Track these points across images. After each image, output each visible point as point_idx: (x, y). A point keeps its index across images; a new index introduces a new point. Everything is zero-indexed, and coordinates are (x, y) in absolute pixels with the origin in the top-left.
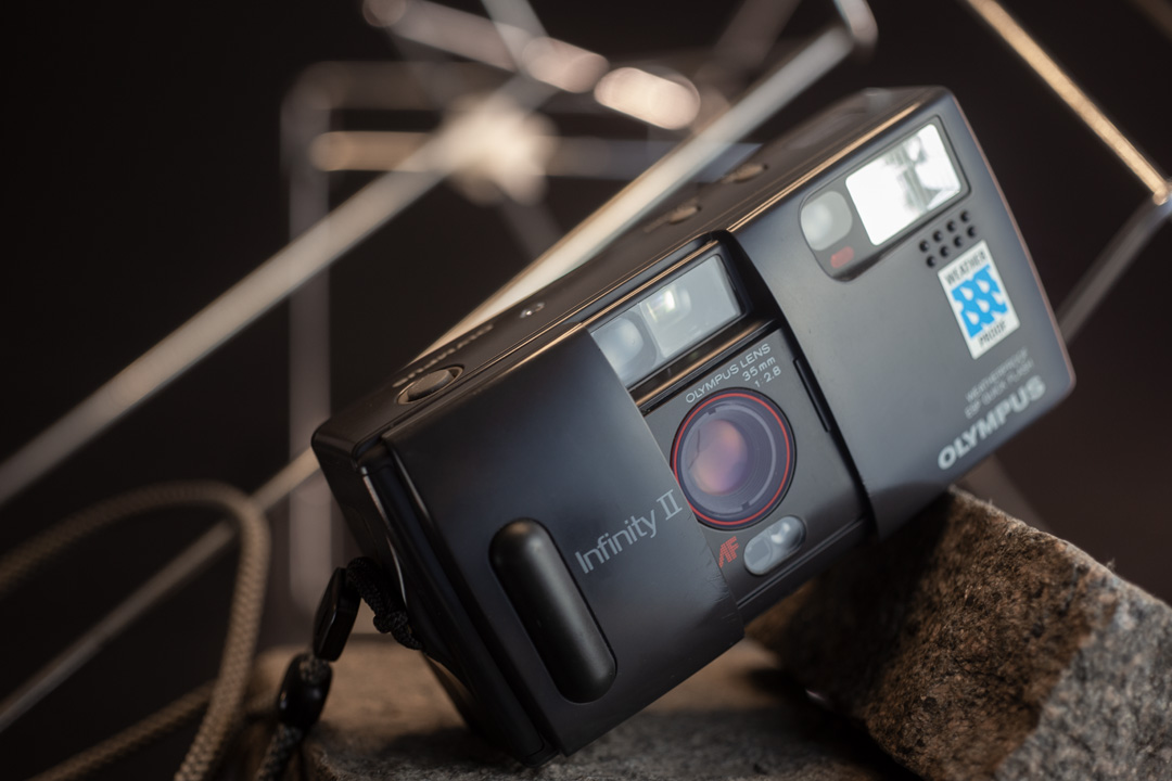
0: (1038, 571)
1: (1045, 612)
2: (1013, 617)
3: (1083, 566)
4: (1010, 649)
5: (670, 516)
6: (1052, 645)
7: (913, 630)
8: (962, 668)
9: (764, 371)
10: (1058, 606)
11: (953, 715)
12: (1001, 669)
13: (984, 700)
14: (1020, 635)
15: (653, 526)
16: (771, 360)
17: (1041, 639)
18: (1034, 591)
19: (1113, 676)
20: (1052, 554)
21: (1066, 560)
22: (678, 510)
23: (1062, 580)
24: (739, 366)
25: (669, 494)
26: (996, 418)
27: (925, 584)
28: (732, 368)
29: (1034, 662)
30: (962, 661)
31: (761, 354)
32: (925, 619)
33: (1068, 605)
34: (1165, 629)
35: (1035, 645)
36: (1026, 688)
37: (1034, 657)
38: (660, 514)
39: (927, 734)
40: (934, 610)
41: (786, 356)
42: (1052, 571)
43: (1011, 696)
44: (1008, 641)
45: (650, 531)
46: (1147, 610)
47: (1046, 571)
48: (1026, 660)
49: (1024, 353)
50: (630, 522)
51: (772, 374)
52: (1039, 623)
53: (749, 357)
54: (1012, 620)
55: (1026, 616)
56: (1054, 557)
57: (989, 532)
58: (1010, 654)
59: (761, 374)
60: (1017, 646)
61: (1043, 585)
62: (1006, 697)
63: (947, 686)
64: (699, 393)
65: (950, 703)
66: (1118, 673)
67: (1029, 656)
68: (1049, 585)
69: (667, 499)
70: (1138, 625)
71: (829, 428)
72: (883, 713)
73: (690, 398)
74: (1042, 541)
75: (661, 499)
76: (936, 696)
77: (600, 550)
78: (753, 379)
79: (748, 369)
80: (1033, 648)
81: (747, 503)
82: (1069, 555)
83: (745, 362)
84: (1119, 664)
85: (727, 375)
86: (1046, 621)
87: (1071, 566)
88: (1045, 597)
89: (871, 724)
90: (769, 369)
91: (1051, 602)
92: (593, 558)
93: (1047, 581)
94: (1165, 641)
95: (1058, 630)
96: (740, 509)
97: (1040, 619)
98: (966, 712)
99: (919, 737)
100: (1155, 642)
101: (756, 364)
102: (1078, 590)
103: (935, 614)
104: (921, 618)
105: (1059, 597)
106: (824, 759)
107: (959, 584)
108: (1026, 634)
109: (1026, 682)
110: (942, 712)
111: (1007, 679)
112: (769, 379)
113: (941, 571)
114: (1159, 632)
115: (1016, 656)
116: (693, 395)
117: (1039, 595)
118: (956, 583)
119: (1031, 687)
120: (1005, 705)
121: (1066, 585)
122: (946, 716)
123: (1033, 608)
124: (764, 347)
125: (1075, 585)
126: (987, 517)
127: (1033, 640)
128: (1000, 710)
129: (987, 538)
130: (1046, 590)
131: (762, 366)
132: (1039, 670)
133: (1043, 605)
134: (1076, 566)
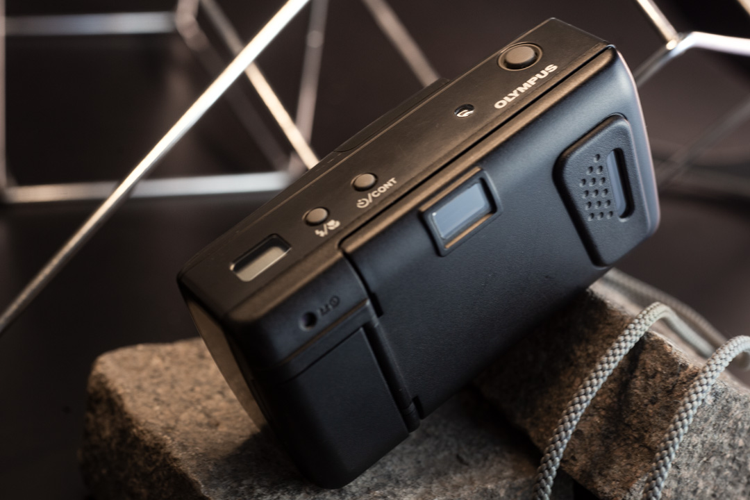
0: (652, 361)
1: (659, 389)
2: (636, 388)
3: (684, 364)
4: (634, 408)
6: (664, 411)
8: (599, 412)
10: (668, 387)
11: (595, 443)
12: (627, 419)
13: (615, 435)
14: (642, 402)
17: (655, 406)
18: (650, 374)
20: (662, 352)
21: (673, 359)
23: (670, 371)
29: (652, 420)
30: (599, 409)
33: (674, 387)
35: (652, 409)
36: (647, 436)
37: (652, 417)
39: (578, 453)
42: (663, 364)
43: (635, 438)
44: (633, 403)
46: (720, 391)
47: (658, 363)
48: (646, 417)
52: (654, 396)
54: (636, 391)
55: (645, 389)
56: (664, 355)
57: (610, 321)
58: (634, 411)
60: (639, 408)
61: (656, 372)
62: (631, 437)
63: (589, 423)
65: (592, 435)
67: (648, 415)
68: (661, 373)
70: (715, 401)
72: (542, 430)
74: (652, 339)
76: (583, 429)
80: (651, 411)
82: (675, 357)
86: (659, 395)
87: (677, 363)
88: (658, 379)
89: (532, 434)
91: (662, 384)
93: (660, 369)
95: (667, 402)
97: (655, 393)
98: (603, 442)
99: (572, 454)
102: (680, 378)
103: (573, 368)
105: (668, 381)
106: (498, 448)
107: (590, 351)
108: (646, 401)
109: (646, 431)
110: (587, 440)
111: (632, 426)
115: (638, 414)
117: (653, 377)
118: (587, 350)
119: (650, 436)
120: (630, 442)
121: (673, 374)
122: (590, 444)
123: (650, 385)
125: (679, 375)
126: (609, 310)
127: (650, 406)
128: (627, 444)
129: (609, 324)
130: (658, 375)
132: (656, 426)
133: (657, 384)
134: (680, 363)
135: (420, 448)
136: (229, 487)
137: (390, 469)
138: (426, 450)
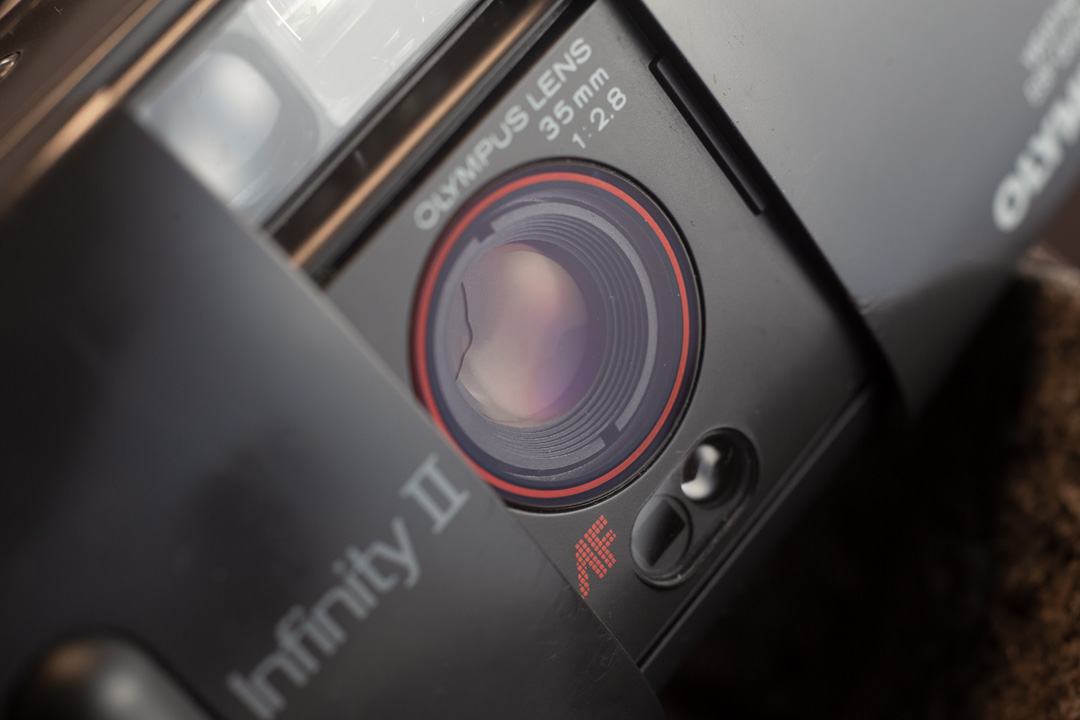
5: (441, 519)
7: (1024, 605)
9: (589, 107)
15: (406, 557)
16: (598, 76)
22: (458, 500)
24: (527, 107)
25: (429, 468)
27: (1024, 494)
28: (511, 116)
31: (572, 67)
32: (1049, 578)
38: (419, 522)
40: (1069, 557)
41: (629, 59)
45: (401, 571)
50: (349, 565)
51: (608, 108)
53: (545, 78)
59: (582, 115)
64: (445, 197)
69: (428, 485)
71: (761, 207)
73: (427, 215)
75: (413, 488)
77: (291, 657)
78: (566, 131)
79: (548, 110)
81: (612, 426)
83: (539, 95)
85: (502, 136)
90: (599, 99)
92: (278, 679)
96: (600, 445)
101: (566, 94)
104: (1036, 575)
112: (603, 124)
113: (1057, 463)
116: (431, 208)
124: (576, 48)
131: (581, 95)
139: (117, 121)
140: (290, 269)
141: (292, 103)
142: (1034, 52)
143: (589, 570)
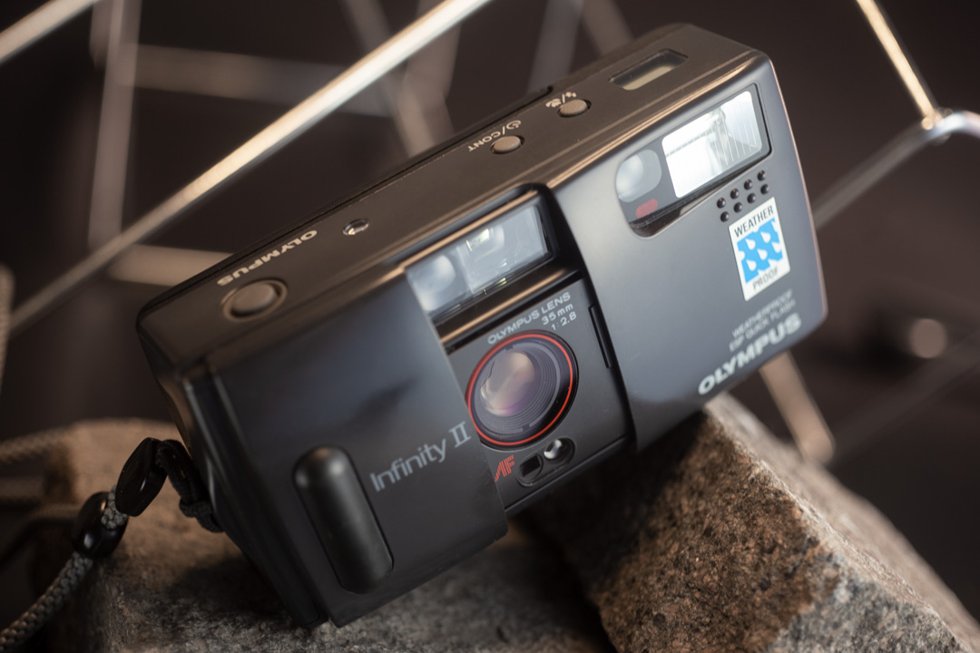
0: (773, 529)
1: (774, 570)
2: (744, 565)
3: (815, 538)
4: (737, 593)
5: (459, 443)
6: (776, 601)
7: (652, 535)
8: (692, 593)
9: (561, 316)
10: (787, 568)
11: (678, 635)
12: (727, 607)
13: (708, 629)
14: (749, 585)
15: (442, 453)
16: (569, 307)
17: (766, 593)
18: (767, 547)
19: (822, 638)
20: (788, 518)
21: (800, 529)
22: (467, 438)
23: (794, 546)
24: (540, 312)
25: (461, 426)
26: (755, 349)
27: (669, 493)
28: (534, 314)
29: (757, 612)
30: (693, 588)
31: (561, 302)
32: (665, 529)
33: (795, 569)
34: (873, 603)
35: (760, 597)
36: (747, 634)
37: (758, 608)
38: (451, 441)
39: (653, 646)
40: (674, 525)
41: (584, 303)
42: (786, 534)
43: (732, 635)
44: (737, 585)
45: (439, 456)
46: (862, 587)
47: (781, 532)
48: (750, 607)
49: (789, 294)
50: (423, 449)
51: (568, 318)
52: (767, 579)
53: (550, 304)
54: (744, 568)
55: (756, 568)
56: (789, 521)
57: (734, 469)
58: (737, 597)
59: (558, 318)
60: (744, 593)
61: (775, 544)
62: (727, 634)
63: (677, 607)
64: (501, 335)
65: (677, 625)
66: (827, 636)
67: (753, 605)
68: (781, 547)
69: (459, 431)
70: (852, 599)
71: (610, 365)
72: (616, 610)
73: (493, 339)
74: (781, 499)
75: (453, 431)
76: (666, 614)
77: (393, 473)
78: (551, 323)
79: (547, 314)
80: (758, 599)
81: (528, 425)
82: (804, 525)
83: (546, 308)
84: (830, 629)
85: (528, 319)
86: (774, 578)
87: (803, 536)
88: (776, 555)
89: (604, 614)
90: (566, 315)
91: (779, 562)
92: (386, 479)
93: (780, 541)
94: (871, 612)
95: (782, 589)
96: (522, 430)
97: (768, 575)
98: (690, 636)
99: (645, 647)
100: (863, 612)
101: (555, 311)
102: (806, 558)
103: (675, 529)
104: (661, 526)
105: (788, 560)
106: (558, 630)
107: (701, 508)
108: (754, 585)
109: (747, 628)
110: (669, 630)
111: (731, 619)
112: (565, 323)
113: (685, 488)
114: (868, 604)
115: (742, 600)
116: (494, 337)
117: (771, 551)
118: (697, 506)
119: (751, 635)
120: (725, 641)
121: (796, 551)
122: (672, 635)
123: (764, 562)
124: (565, 296)
125: (805, 553)
126: (736, 453)
127: (759, 592)
128: (720, 643)
129: (732, 474)
130: (777, 550)
131: (561, 312)
132: (760, 621)
133: (773, 563)
134: (808, 536)
135: (450, 609)
136: (158, 603)
137: (393, 625)
138: (456, 614)
139: (402, 278)
140: (439, 342)
141: (459, 278)
142: (736, 333)
143: (501, 472)
